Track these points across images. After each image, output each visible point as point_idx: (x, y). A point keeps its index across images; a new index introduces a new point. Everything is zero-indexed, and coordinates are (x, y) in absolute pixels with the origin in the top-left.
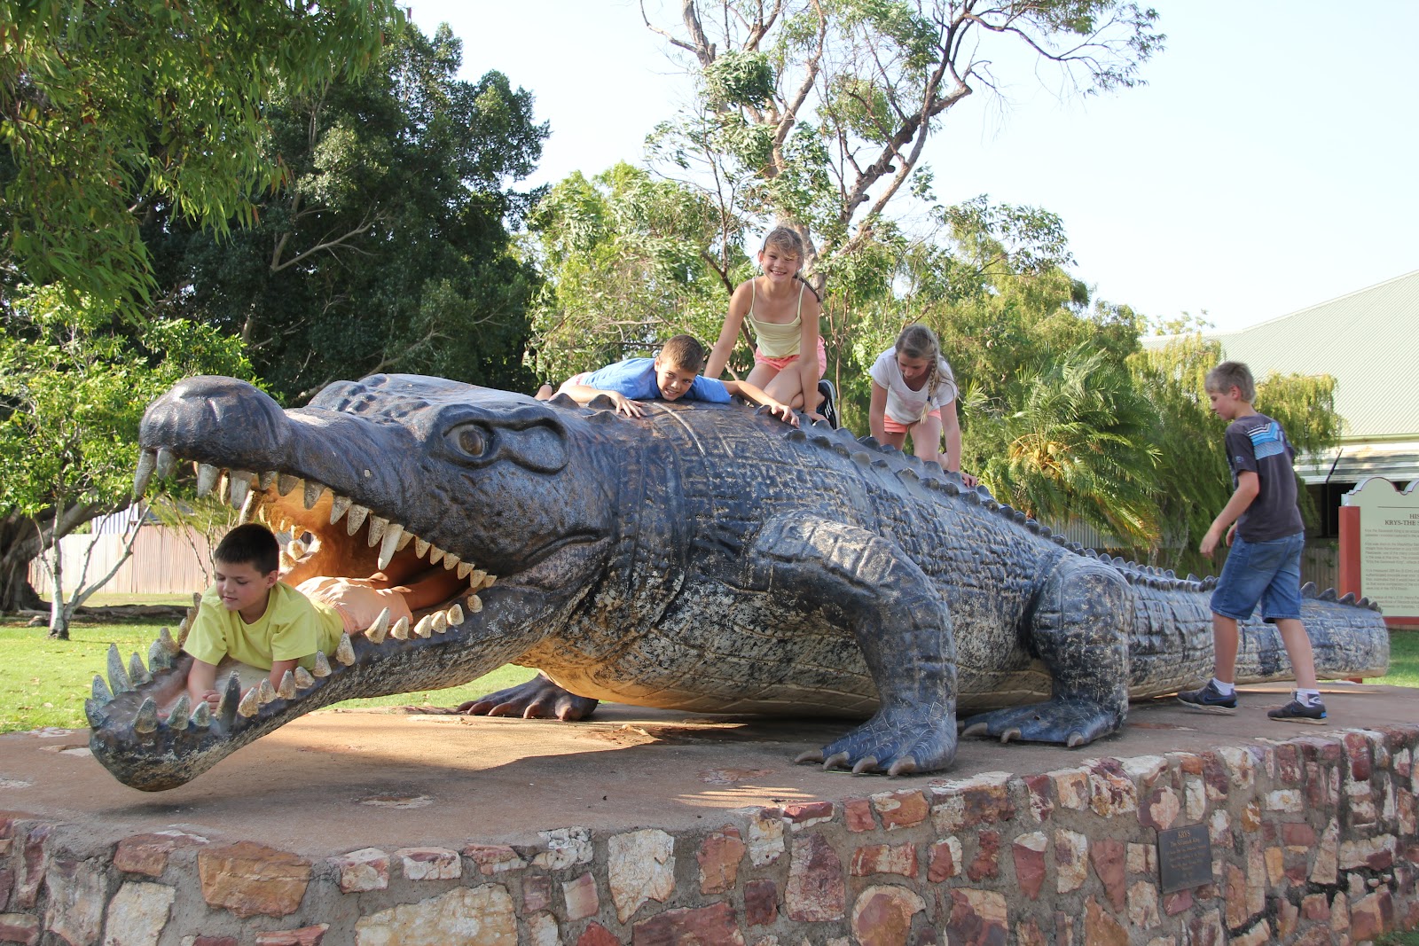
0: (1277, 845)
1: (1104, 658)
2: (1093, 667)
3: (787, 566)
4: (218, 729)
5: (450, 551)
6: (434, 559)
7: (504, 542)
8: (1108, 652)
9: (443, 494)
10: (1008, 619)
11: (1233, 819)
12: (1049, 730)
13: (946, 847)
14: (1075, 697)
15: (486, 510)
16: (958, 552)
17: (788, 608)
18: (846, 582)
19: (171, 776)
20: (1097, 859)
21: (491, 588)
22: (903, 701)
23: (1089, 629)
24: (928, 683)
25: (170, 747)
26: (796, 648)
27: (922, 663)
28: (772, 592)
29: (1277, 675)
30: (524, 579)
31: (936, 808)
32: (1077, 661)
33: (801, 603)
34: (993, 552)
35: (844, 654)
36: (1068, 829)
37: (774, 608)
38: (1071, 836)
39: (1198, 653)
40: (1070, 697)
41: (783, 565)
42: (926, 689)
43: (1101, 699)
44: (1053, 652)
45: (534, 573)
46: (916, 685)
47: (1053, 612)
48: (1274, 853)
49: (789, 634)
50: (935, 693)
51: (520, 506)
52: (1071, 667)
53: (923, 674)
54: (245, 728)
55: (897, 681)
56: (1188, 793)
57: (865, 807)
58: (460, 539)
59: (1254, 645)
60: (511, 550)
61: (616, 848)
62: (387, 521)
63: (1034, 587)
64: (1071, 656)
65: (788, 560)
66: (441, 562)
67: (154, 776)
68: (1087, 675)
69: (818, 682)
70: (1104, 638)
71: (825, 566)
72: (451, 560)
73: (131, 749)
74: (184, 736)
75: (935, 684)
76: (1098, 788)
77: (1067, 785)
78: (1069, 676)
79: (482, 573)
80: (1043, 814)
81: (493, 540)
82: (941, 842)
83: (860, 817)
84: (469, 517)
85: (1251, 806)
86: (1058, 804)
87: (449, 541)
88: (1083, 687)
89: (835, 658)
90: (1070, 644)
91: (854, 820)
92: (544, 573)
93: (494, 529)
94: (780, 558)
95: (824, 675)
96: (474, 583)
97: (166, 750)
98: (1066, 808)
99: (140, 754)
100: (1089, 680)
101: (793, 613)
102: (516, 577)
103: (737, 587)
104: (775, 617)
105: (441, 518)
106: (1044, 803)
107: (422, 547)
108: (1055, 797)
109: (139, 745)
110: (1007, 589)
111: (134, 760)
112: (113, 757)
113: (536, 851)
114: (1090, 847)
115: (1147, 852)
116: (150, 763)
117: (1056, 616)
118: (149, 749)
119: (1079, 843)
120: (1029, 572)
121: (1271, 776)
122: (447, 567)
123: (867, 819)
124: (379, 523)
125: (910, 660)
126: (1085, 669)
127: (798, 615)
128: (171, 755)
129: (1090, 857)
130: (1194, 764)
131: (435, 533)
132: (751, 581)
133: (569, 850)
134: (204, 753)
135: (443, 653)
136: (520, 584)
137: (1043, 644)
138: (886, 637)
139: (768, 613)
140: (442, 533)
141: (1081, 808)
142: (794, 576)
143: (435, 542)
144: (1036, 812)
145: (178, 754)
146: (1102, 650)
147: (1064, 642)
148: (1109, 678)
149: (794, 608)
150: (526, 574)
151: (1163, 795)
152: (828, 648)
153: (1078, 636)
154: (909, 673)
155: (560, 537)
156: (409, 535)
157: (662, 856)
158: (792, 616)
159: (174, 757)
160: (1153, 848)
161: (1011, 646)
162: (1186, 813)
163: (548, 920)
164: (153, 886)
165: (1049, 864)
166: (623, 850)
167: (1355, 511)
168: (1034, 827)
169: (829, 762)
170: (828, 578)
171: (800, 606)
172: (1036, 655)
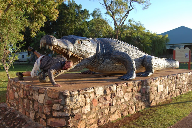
0: (169, 86)
3: (116, 57)
6: (75, 56)
9: (76, 49)
10: (141, 62)
12: (145, 75)
13: (135, 88)
15: (81, 51)
18: (123, 58)
20: (151, 89)
28: (114, 60)
30: (86, 58)
31: (134, 84)
36: (148, 86)
43: (151, 71)
47: (146, 61)
50: (133, 71)
51: (85, 50)
53: (132, 69)
55: (128, 69)
56: (161, 81)
62: (69, 52)
63: (143, 59)
73: (41, 78)
76: (151, 81)
77: (148, 81)
80: (145, 84)
83: (125, 85)
84: (79, 51)
85: (167, 82)
86: (147, 83)
96: (80, 59)
103: (110, 59)
104: (115, 63)
110: (140, 59)
111: (41, 80)
113: (87, 90)
115: (156, 88)
125: (130, 67)
126: (149, 68)
130: (161, 78)
132: (112, 58)
133: (91, 90)
135: (77, 67)
138: (127, 65)
140: (76, 53)
141: (149, 83)
147: (147, 65)
148: (152, 69)
155: (90, 54)
156: (72, 54)
157: (102, 90)
162: (160, 83)
163: (88, 98)
164: (43, 94)
165: (146, 89)
166: (98, 90)
167: (175, 51)
168: (144, 86)
169: (121, 79)
170: (121, 58)
171: (117, 61)
172: (143, 66)
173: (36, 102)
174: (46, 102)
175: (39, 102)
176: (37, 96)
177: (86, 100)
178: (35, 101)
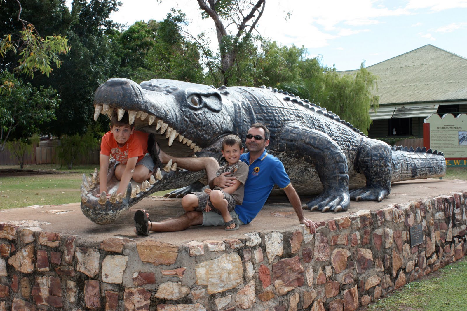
0: (438, 230)
1: (385, 172)
2: (382, 175)
3: (291, 143)
4: (125, 202)
5: (189, 139)
6: (184, 142)
7: (206, 136)
8: (386, 170)
9: (187, 119)
10: (351, 160)
11: (428, 222)
12: (369, 196)
13: (356, 235)
14: (375, 185)
15: (200, 125)
16: (337, 138)
17: (291, 157)
18: (313, 148)
19: (111, 219)
20: (395, 237)
21: (200, 152)
22: (333, 187)
23: (380, 162)
24: (341, 181)
25: (111, 209)
26: (290, 171)
27: (339, 174)
28: (286, 152)
29: (416, 177)
30: (209, 149)
31: (353, 222)
32: (376, 173)
33: (296, 155)
34: (347, 138)
35: (305, 173)
36: (388, 227)
37: (286, 157)
38: (388, 230)
39: (397, 170)
40: (374, 185)
41: (290, 143)
42: (340, 183)
43: (384, 186)
44: (368, 170)
45: (212, 147)
46: (337, 182)
47: (368, 157)
48: (438, 232)
49: (289, 166)
50: (343, 184)
51: (210, 123)
52: (374, 175)
53: (339, 178)
54: (132, 202)
55: (330, 181)
56: (417, 214)
57: (334, 223)
58: (192, 135)
59: (410, 168)
60: (208, 138)
61: (267, 239)
62: (172, 129)
63: (358, 149)
64: (375, 171)
65: (292, 141)
66: (186, 143)
67: (105, 219)
68: (380, 177)
69: (295, 182)
70: (385, 165)
71: (305, 142)
72: (189, 142)
73: (98, 210)
74: (115, 205)
75: (343, 181)
76: (395, 214)
77: (387, 213)
78: (374, 178)
79: (198, 147)
80: (381, 223)
81: (203, 135)
82: (354, 233)
83: (332, 226)
84: (195, 127)
85: (431, 218)
86: (385, 220)
87: (189, 136)
88: (378, 181)
89: (302, 174)
90: (374, 168)
91: (331, 227)
92: (216, 147)
93: (203, 132)
94: (289, 140)
95: (297, 180)
96: (195, 151)
97: (110, 210)
98: (387, 220)
99: (101, 211)
100: (380, 179)
101: (293, 159)
102: (207, 148)
103: (274, 150)
104: (286, 161)
105: (187, 128)
106: (381, 219)
107: (181, 138)
108: (384, 217)
109: (101, 208)
110: (351, 150)
111: (99, 214)
112: (92, 213)
113: (246, 241)
114: (393, 233)
115: (407, 234)
116: (104, 214)
117: (369, 158)
118: (104, 210)
119: (390, 231)
120: (356, 144)
121: (436, 208)
122: (188, 145)
123: (335, 227)
124: (170, 129)
125: (335, 174)
126: (379, 175)
127: (294, 159)
128: (111, 212)
129: (393, 236)
130: (418, 205)
131: (185, 133)
132: (278, 148)
133: (255, 240)
134: (121, 211)
135: (186, 175)
136: (208, 151)
137: (365, 168)
138: (327, 166)
139: (284, 159)
140: (187, 133)
141: (391, 221)
142: (294, 146)
143: (185, 137)
144: (379, 222)
145: (114, 212)
146: (384, 169)
147: (372, 167)
148: (386, 178)
149: (293, 157)
150: (210, 147)
151: (411, 215)
152: (300, 171)
153: (377, 165)
154: (335, 178)
155: (221, 134)
156: (178, 134)
157: (280, 241)
158: (292, 160)
159: (112, 212)
160: (408, 232)
161: (352, 169)
162: (416, 221)
163: (250, 264)
164: (119, 256)
165: (383, 239)
166: (269, 239)
167: (428, 124)
168: (379, 227)
169: (313, 208)
170: (306, 146)
171: (295, 156)
172: (358, 172)
173: (93, 282)
174: (134, 279)
175: (104, 279)
176: (96, 264)
177: (245, 270)
178: (87, 278)
